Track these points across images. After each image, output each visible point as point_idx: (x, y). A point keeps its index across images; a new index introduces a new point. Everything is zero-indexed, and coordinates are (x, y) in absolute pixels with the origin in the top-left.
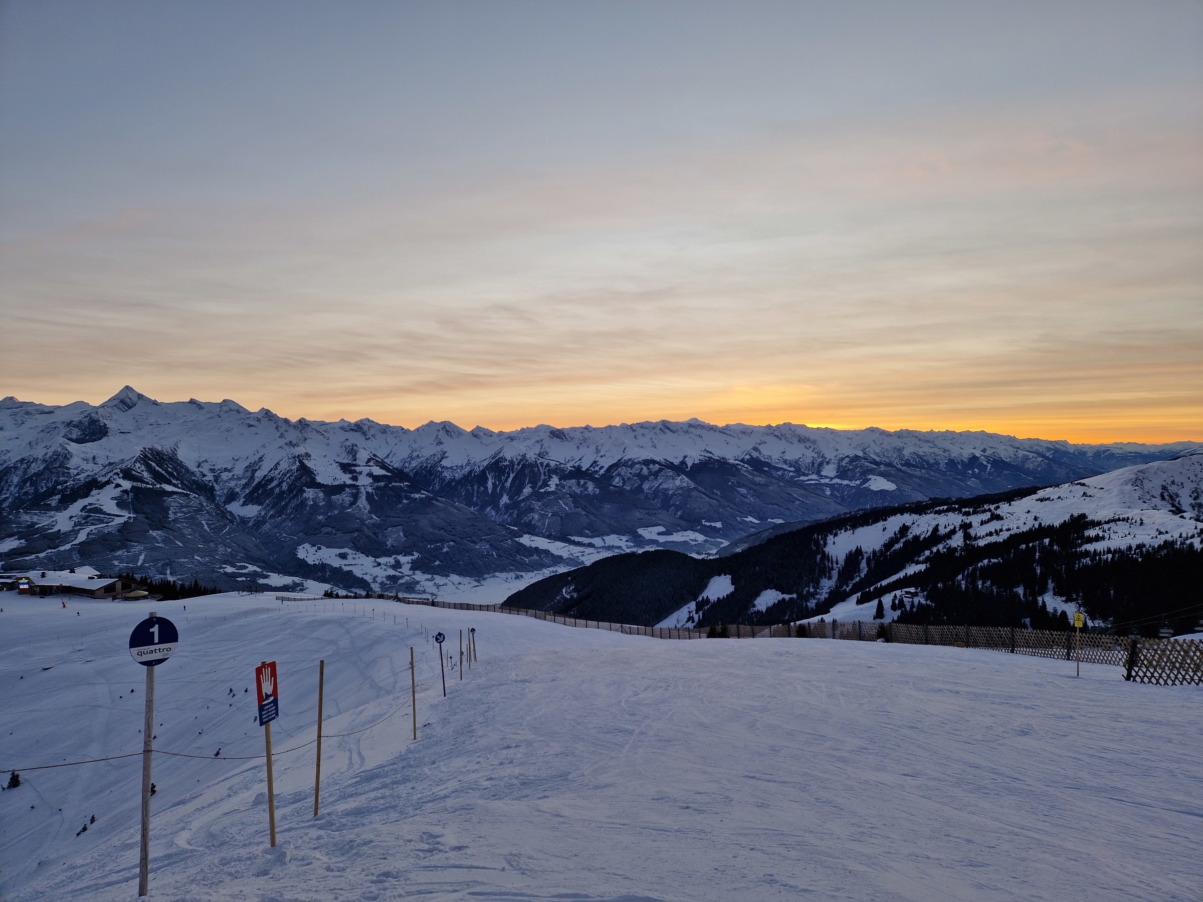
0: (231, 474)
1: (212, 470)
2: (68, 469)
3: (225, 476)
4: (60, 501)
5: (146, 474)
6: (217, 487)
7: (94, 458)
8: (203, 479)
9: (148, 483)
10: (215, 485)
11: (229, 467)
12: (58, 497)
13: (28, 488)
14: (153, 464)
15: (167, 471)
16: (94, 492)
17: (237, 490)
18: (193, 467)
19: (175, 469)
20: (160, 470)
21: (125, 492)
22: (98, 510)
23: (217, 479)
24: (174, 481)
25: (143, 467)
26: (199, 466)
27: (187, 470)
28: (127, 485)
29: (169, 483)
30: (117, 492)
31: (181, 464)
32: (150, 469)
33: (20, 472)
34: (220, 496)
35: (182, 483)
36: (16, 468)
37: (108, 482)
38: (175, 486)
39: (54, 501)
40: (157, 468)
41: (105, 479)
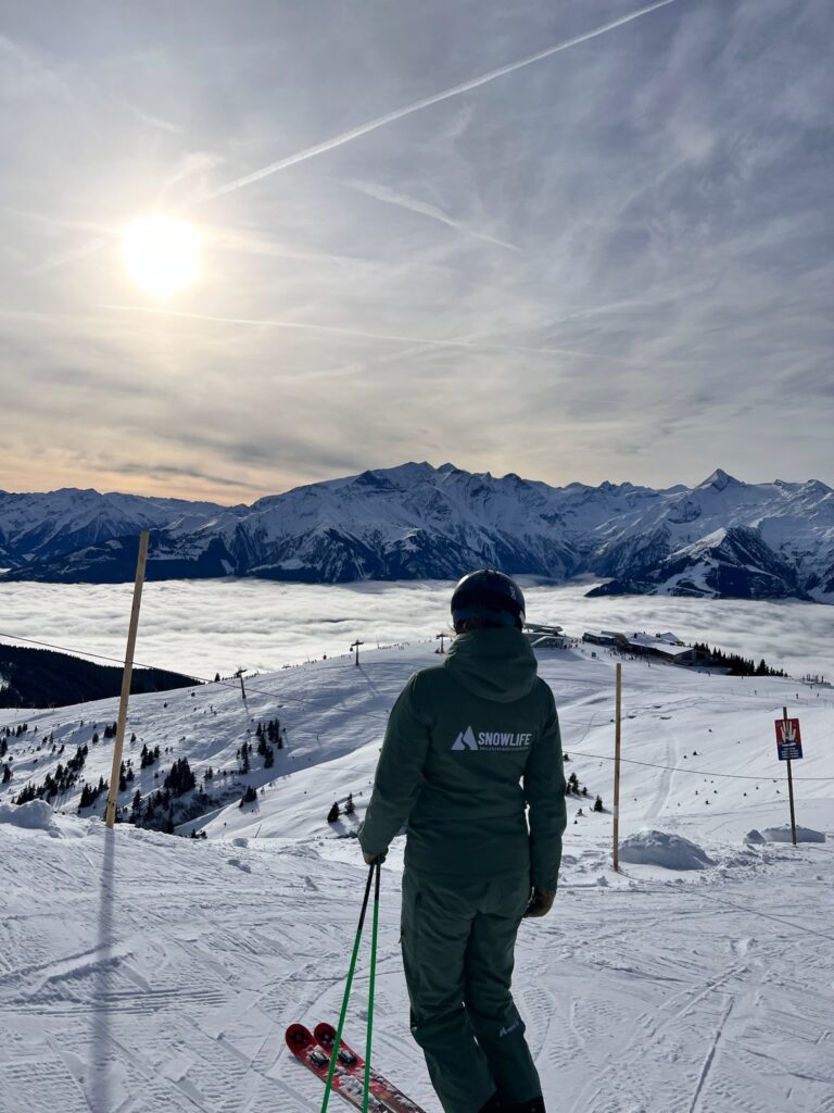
0: (814, 558)
1: (795, 553)
2: (667, 546)
3: (807, 560)
4: (661, 574)
5: (731, 554)
6: (799, 571)
7: (689, 537)
8: (787, 562)
9: (733, 563)
10: (797, 568)
11: (812, 551)
12: (659, 571)
13: (637, 562)
14: (739, 545)
15: (751, 552)
16: (687, 568)
17: (820, 575)
18: (776, 550)
19: (758, 549)
20: (745, 550)
21: (713, 569)
22: (690, 585)
23: (799, 562)
24: (757, 562)
25: (730, 548)
26: (782, 548)
27: (770, 552)
28: (715, 564)
29: (754, 564)
30: (708, 569)
31: (764, 546)
32: (735, 549)
33: (631, 547)
34: (802, 581)
35: (765, 565)
36: (629, 544)
37: (700, 560)
38: (758, 567)
39: (656, 573)
40: (742, 549)
41: (697, 558)
